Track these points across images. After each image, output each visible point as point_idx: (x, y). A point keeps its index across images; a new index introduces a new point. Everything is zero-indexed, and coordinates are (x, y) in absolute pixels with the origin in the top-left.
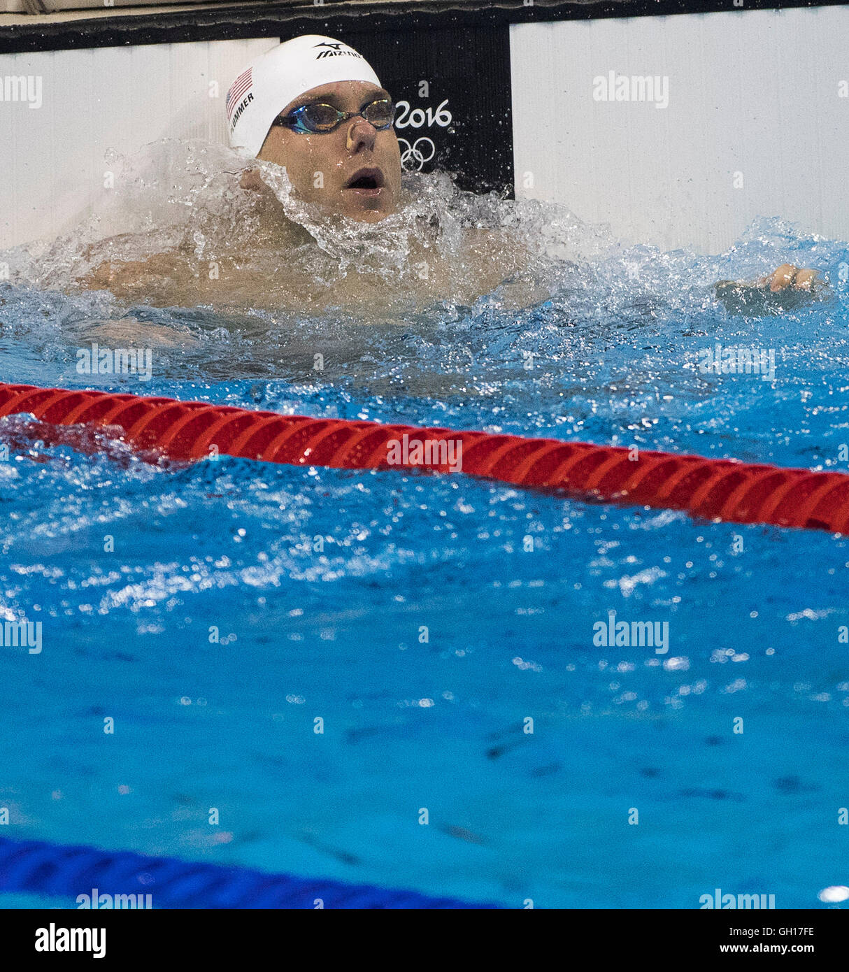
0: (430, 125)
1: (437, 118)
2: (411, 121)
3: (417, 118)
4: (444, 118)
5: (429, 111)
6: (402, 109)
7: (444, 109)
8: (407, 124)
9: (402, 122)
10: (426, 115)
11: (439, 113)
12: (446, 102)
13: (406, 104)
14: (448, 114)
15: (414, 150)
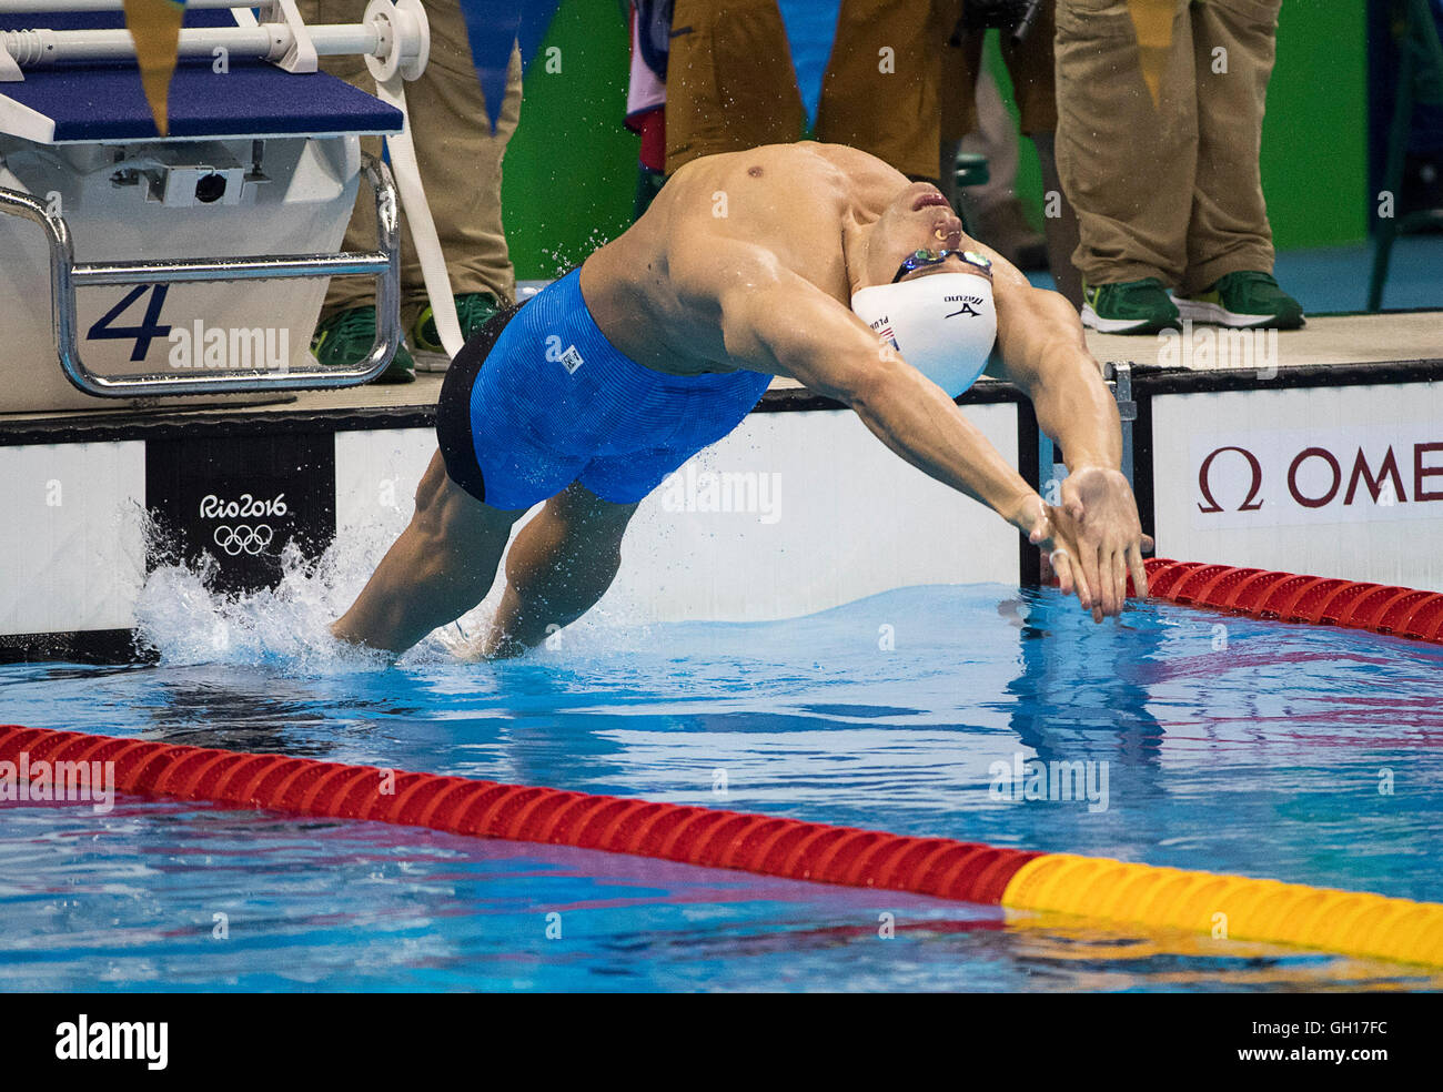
0: (268, 514)
1: (275, 509)
2: (253, 511)
3: (258, 509)
4: (280, 509)
5: (268, 503)
6: (246, 500)
7: (280, 501)
8: (249, 514)
9: (246, 512)
10: (266, 506)
11: (276, 505)
12: (282, 495)
13: (249, 497)
14: (283, 505)
15: (255, 535)
